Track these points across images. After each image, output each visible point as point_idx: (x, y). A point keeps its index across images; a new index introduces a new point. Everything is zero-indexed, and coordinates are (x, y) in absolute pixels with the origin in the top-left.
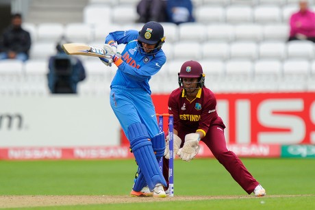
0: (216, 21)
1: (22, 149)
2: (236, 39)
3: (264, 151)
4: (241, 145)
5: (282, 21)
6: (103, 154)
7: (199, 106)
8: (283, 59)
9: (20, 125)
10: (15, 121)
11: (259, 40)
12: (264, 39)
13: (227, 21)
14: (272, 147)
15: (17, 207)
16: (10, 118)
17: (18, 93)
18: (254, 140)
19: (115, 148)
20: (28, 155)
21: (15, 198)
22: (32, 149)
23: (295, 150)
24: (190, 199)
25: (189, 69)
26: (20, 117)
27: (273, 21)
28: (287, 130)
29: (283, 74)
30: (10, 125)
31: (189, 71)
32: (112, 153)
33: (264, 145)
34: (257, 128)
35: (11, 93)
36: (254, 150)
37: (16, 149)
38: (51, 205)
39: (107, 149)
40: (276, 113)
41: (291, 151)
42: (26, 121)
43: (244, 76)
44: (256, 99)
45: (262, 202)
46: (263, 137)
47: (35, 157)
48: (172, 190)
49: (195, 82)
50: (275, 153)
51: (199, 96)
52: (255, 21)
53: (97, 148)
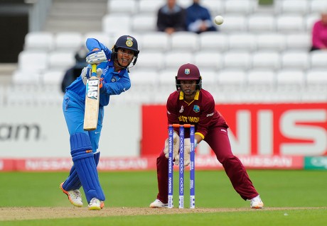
0: (238, 30)
1: (39, 160)
2: (258, 49)
3: (287, 162)
4: (263, 157)
5: (305, 30)
6: (123, 165)
7: (197, 108)
8: (306, 68)
9: (38, 136)
10: (33, 132)
11: (281, 50)
12: (287, 48)
13: (248, 30)
14: (295, 158)
15: (34, 218)
16: (27, 128)
17: (36, 103)
18: (276, 151)
19: (135, 159)
20: (46, 166)
21: (32, 210)
22: (49, 160)
23: (319, 162)
24: (212, 211)
25: (187, 71)
26: (37, 128)
27: (296, 30)
28: (310, 142)
29: (306, 85)
30: (27, 136)
31: (187, 73)
32: (131, 164)
33: (287, 157)
34: (279, 139)
35: (28, 103)
36: (277, 162)
37: (33, 160)
38: (69, 217)
39: (126, 160)
40: (299, 124)
41: (314, 162)
42: (43, 132)
43: (266, 86)
44: (279, 110)
45: (285, 215)
46: (286, 149)
47: (53, 169)
48: (194, 202)
49: (194, 84)
50: (298, 164)
51: (197, 98)
52: (277, 30)
53: (116, 160)
